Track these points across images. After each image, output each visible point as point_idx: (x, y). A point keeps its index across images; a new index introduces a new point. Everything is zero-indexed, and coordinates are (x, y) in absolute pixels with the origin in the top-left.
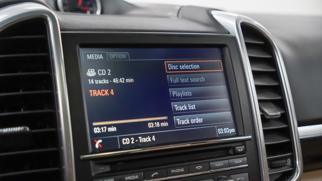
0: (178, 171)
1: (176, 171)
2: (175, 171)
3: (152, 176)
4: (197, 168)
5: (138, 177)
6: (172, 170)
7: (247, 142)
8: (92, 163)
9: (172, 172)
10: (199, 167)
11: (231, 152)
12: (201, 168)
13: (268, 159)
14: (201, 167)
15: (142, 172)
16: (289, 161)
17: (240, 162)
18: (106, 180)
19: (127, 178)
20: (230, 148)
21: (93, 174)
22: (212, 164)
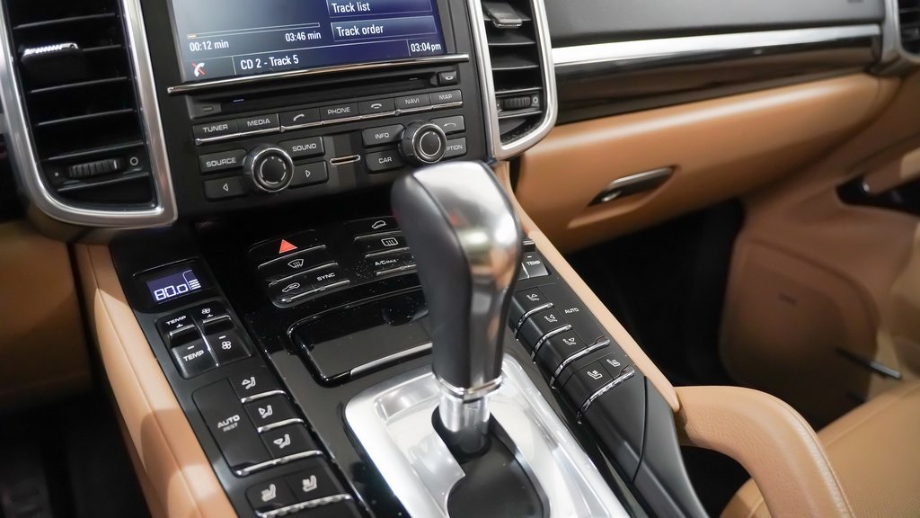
0: (339, 111)
1: (335, 111)
2: (333, 112)
3: (295, 119)
4: (372, 106)
6: (328, 111)
7: (461, 65)
8: (188, 100)
9: (329, 113)
10: (376, 105)
11: (434, 81)
12: (380, 107)
13: (496, 95)
14: (380, 105)
15: (277, 113)
16: (536, 100)
17: (447, 97)
18: (213, 128)
19: (250, 124)
20: (431, 74)
21: (191, 117)
22: (399, 101)
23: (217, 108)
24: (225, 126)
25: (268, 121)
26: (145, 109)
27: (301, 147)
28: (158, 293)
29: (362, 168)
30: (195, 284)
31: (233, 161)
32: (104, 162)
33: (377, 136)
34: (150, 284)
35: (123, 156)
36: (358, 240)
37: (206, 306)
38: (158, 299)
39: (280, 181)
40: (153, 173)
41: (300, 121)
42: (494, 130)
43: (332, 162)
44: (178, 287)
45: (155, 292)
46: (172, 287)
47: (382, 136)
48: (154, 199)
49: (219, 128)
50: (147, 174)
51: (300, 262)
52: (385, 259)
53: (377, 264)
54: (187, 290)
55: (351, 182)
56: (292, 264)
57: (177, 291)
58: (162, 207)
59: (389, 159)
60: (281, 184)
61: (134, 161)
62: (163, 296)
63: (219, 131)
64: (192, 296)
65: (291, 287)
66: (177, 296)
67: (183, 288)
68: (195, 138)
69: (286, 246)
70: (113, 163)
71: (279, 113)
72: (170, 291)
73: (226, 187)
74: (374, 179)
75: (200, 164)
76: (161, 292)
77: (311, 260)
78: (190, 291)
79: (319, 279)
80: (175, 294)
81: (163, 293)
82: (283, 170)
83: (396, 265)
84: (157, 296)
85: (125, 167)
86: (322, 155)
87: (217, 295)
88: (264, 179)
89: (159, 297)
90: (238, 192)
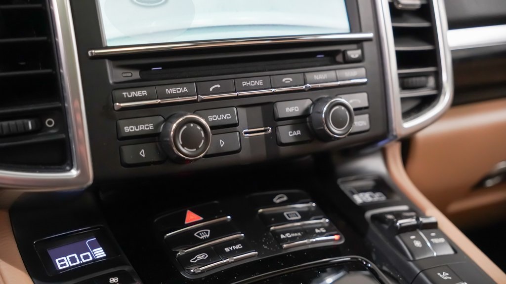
0: (253, 83)
1: (249, 83)
2: (247, 84)
3: (211, 89)
4: (284, 80)
5: (187, 90)
6: (243, 82)
7: (365, 44)
8: (108, 64)
9: (243, 85)
10: (287, 80)
11: (339, 58)
12: (291, 82)
13: (399, 74)
14: (291, 80)
15: (194, 82)
16: (431, 81)
17: (355, 75)
18: (133, 94)
19: (169, 91)
20: (338, 52)
21: (111, 82)
22: (309, 76)
23: (136, 75)
24: (144, 93)
25: (185, 90)
26: (64, 70)
27: (217, 117)
28: (60, 261)
29: (273, 140)
30: (100, 253)
31: (151, 127)
32: (19, 122)
33: (288, 110)
34: (51, 252)
35: (39, 117)
36: (261, 213)
37: (113, 275)
38: (60, 268)
39: (197, 148)
40: (71, 135)
41: (216, 91)
42: (396, 108)
43: (246, 132)
44: (81, 256)
45: (57, 260)
46: (75, 255)
47: (293, 109)
48: (69, 162)
49: (139, 94)
50: (64, 136)
51: (207, 232)
52: (291, 232)
53: (282, 236)
54: (91, 259)
55: (262, 152)
56: (198, 234)
57: (80, 260)
58: (77, 169)
59: (299, 133)
60: (199, 151)
61: (50, 123)
62: (65, 265)
63: (138, 96)
64: (96, 265)
65: (200, 257)
66: (80, 264)
67: (86, 257)
68: (114, 102)
69: (191, 217)
70: (28, 124)
71: (196, 82)
72: (73, 260)
73: (142, 153)
74: (283, 150)
75: (118, 129)
76: (63, 260)
77: (217, 231)
78: (94, 260)
79: (227, 250)
80: (78, 262)
81: (66, 262)
82: (201, 138)
83: (301, 238)
84: (59, 264)
85: (40, 128)
86: (236, 125)
87: (123, 264)
88: (183, 146)
89: (61, 266)
90: (154, 158)
